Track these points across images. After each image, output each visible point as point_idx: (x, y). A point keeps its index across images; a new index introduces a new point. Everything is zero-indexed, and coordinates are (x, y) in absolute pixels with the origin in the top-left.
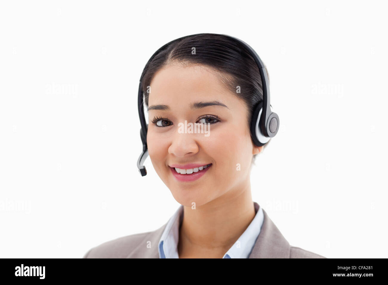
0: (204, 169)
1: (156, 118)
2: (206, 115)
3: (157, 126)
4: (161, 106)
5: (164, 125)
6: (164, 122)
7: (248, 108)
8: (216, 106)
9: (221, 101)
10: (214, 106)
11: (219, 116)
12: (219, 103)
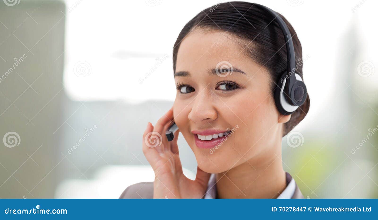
2: (224, 81)
3: (181, 93)
5: (188, 91)
6: (188, 88)
7: (271, 76)
9: (239, 67)
12: (237, 69)
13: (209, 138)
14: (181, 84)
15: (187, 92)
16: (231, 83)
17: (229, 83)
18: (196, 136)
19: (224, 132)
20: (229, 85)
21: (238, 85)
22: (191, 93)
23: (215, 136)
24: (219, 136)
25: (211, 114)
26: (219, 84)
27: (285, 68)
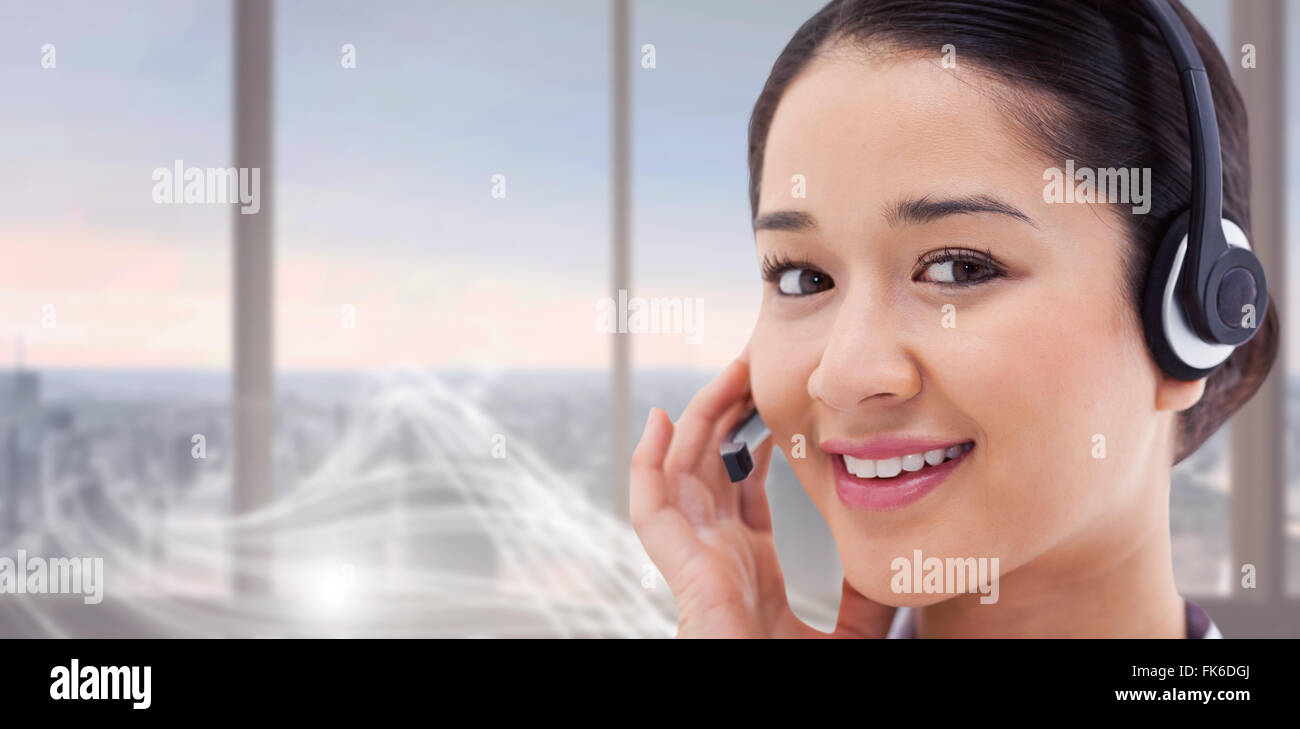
0: (947, 460)
1: (772, 262)
2: (946, 249)
3: (782, 293)
4: (785, 213)
6: (806, 277)
8: (984, 215)
9: (1005, 196)
10: (973, 213)
11: (999, 252)
13: (889, 468)
14: (780, 260)
15: (805, 293)
16: (973, 257)
17: (967, 256)
18: (838, 459)
19: (947, 447)
20: (965, 263)
21: (999, 262)
22: (820, 297)
23: (913, 463)
24: (926, 463)
25: (896, 376)
26: (927, 259)
27: (1184, 199)
